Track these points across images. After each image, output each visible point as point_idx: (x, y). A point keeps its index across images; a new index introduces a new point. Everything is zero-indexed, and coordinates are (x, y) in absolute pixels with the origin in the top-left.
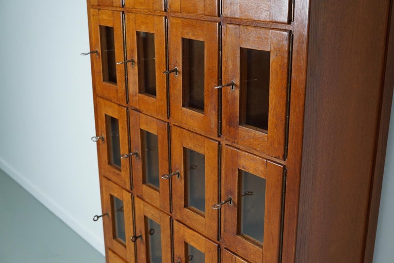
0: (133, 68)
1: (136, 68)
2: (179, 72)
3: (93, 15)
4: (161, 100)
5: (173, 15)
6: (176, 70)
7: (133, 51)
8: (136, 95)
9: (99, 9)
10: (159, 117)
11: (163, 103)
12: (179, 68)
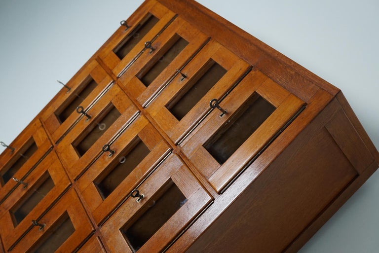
0: (22, 190)
1: (24, 192)
2: (44, 230)
3: (35, 125)
4: (16, 233)
5: (76, 189)
6: (43, 226)
7: (33, 179)
8: (6, 209)
9: (42, 126)
10: (4, 243)
11: (15, 236)
12: (47, 227)
